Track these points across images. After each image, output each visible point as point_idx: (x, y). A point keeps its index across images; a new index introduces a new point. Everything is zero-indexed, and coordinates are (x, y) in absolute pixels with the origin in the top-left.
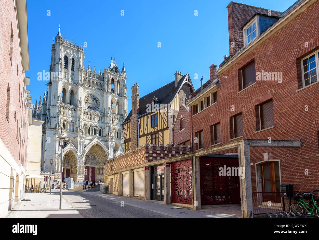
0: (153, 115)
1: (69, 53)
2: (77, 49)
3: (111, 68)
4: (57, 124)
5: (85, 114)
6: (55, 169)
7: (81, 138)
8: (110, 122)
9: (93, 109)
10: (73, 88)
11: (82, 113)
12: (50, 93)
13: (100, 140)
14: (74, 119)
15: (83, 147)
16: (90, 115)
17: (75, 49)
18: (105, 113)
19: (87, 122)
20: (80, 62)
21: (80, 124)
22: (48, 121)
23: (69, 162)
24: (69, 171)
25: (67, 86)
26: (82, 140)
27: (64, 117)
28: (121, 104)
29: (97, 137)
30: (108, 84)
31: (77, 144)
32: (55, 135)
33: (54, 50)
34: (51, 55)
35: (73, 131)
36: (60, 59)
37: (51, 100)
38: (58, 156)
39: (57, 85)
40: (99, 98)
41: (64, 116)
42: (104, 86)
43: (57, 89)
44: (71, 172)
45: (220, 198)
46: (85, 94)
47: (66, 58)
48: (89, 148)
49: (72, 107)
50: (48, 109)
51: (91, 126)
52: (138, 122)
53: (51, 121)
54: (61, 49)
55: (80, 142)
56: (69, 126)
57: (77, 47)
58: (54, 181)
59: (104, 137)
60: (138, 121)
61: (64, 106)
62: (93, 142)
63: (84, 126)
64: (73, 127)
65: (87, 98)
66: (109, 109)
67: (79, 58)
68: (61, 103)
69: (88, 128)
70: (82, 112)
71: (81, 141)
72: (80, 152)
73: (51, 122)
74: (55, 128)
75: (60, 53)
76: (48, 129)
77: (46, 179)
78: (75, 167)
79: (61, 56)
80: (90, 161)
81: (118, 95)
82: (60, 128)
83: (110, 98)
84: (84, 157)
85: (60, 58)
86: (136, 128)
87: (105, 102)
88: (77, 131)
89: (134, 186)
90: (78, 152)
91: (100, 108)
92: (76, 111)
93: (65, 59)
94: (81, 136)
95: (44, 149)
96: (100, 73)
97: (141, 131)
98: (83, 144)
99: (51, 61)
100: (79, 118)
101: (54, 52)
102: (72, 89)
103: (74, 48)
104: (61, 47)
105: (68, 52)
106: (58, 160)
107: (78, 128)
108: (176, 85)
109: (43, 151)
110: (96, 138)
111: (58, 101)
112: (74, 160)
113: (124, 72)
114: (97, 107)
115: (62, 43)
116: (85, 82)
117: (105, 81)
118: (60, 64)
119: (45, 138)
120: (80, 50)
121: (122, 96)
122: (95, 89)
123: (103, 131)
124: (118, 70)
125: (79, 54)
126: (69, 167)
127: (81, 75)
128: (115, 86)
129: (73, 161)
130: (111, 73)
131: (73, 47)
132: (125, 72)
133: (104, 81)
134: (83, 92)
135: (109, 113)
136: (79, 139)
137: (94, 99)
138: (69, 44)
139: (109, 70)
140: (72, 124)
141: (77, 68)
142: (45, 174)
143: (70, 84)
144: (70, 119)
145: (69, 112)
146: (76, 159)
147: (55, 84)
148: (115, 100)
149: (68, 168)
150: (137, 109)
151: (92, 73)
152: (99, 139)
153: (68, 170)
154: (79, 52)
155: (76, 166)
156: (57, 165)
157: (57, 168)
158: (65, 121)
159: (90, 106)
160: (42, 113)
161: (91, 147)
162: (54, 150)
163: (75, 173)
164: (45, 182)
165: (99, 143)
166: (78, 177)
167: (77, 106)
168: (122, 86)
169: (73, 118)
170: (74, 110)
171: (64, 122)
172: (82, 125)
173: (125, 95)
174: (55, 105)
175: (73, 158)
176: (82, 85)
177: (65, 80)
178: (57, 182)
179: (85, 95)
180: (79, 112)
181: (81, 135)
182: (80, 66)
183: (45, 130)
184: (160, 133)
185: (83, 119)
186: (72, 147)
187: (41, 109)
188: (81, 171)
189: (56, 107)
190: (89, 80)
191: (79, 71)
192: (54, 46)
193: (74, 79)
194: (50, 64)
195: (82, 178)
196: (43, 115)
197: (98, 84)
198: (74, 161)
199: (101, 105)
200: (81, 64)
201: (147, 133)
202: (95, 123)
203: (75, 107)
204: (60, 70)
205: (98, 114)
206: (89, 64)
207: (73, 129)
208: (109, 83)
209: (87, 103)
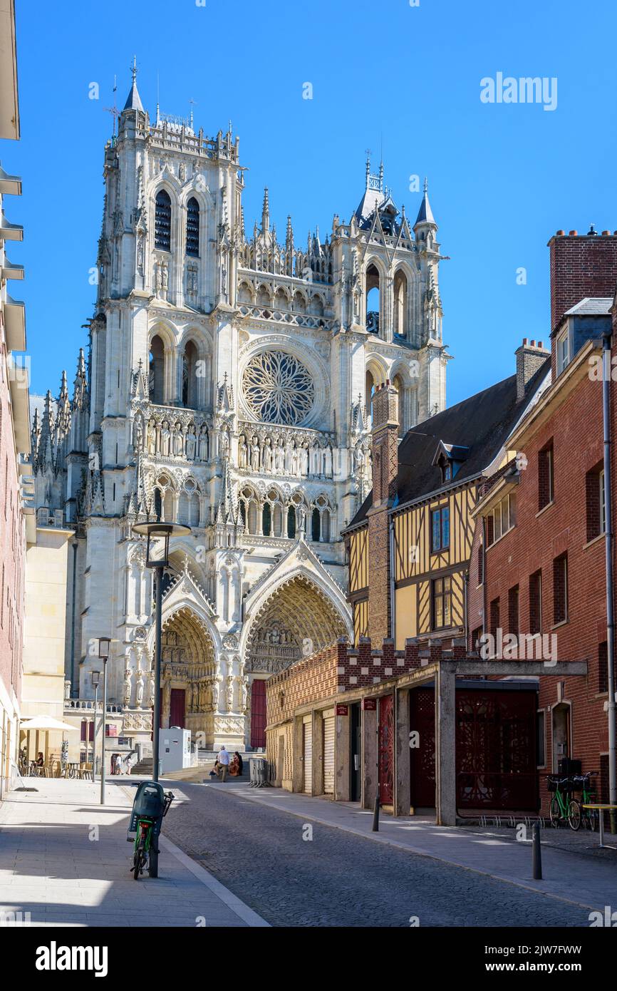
0: (436, 508)
1: (176, 178)
2: (210, 155)
3: (366, 214)
4: (129, 497)
5: (245, 443)
6: (123, 693)
7: (230, 552)
8: (362, 473)
9: (284, 419)
10: (196, 330)
11: (233, 439)
12: (102, 362)
13: (313, 562)
14: (199, 470)
15: (237, 593)
16: (271, 445)
17: (202, 155)
18: (335, 433)
19: (256, 480)
20: (221, 214)
21: (224, 491)
22: (94, 483)
23: (182, 660)
24: (184, 701)
25: (167, 328)
26: (235, 565)
27: (159, 466)
28: (413, 385)
29: (299, 548)
30: (348, 295)
31: (212, 581)
32: (121, 546)
33: (113, 170)
34: (103, 190)
35: (197, 526)
36: (137, 213)
37: (106, 397)
38: (137, 636)
39: (127, 328)
40: (311, 363)
41: (156, 461)
42: (330, 304)
43: (127, 346)
44: (191, 706)
45: (471, 793)
46: (247, 353)
47: (163, 200)
48: (264, 598)
49: (188, 415)
50: (94, 433)
51: (272, 495)
52: (391, 529)
53: (106, 486)
54: (141, 168)
55: (227, 571)
56: (177, 502)
57: (207, 143)
58: (122, 741)
59: (334, 543)
60: (391, 527)
61: (158, 416)
62: (283, 572)
63: (243, 497)
64: (195, 507)
65: (255, 369)
66: (355, 413)
67: (219, 195)
68: (145, 405)
69: (262, 505)
70: (236, 437)
71: (230, 568)
72: (226, 618)
73: (105, 490)
74: (122, 515)
75: (138, 186)
76: (92, 518)
77: (88, 732)
78: (205, 685)
79: (143, 197)
80: (274, 656)
81: (400, 344)
82: (140, 513)
83: (360, 360)
84: (243, 637)
85: (140, 206)
86: (385, 553)
87: (336, 379)
88: (211, 525)
89: (323, 763)
90: (217, 617)
91: (316, 410)
92: (207, 432)
93: (157, 205)
94: (232, 546)
95: (82, 604)
96: (315, 247)
97: (402, 564)
98: (239, 580)
99: (104, 219)
100: (222, 463)
101: (114, 179)
102: (189, 338)
103: (196, 153)
104: (143, 159)
105: (173, 172)
106: (134, 651)
107: (216, 508)
108: (521, 393)
109: (76, 614)
110: (295, 552)
111: (134, 396)
112: (200, 652)
113: (427, 225)
114: (302, 408)
115: (146, 140)
116: (245, 295)
117: (338, 284)
118: (140, 232)
119: (83, 557)
120: (221, 156)
121: (419, 343)
122: (291, 324)
123: (331, 514)
124: (398, 220)
125: (218, 174)
126: (182, 681)
127: (226, 268)
128: (383, 299)
129: (197, 657)
130: (363, 240)
131: (193, 148)
132: (433, 226)
133: (330, 282)
134: (235, 345)
135: (353, 435)
136: (220, 561)
137: (289, 372)
138: (174, 139)
139: (353, 227)
140: (190, 493)
141: (211, 240)
142: (86, 711)
143: (180, 316)
144: (181, 471)
145: (176, 441)
146: (211, 648)
147: (118, 322)
148: (383, 369)
149: (177, 685)
150: (391, 478)
151: (276, 250)
152: (308, 556)
153: (178, 696)
154: (217, 167)
155: (208, 678)
156: (131, 672)
157: (130, 684)
158: (163, 480)
159: (268, 406)
160: (72, 447)
161: (274, 595)
162: (120, 608)
163: (205, 709)
164: (86, 745)
165: (308, 576)
166: (220, 726)
167: (212, 413)
168: (420, 296)
169: (195, 465)
170: (198, 431)
171: (159, 485)
172: (235, 494)
173: (431, 341)
174: (122, 413)
175: (198, 643)
176: (230, 317)
177: (160, 302)
178: (133, 748)
179: (246, 358)
180: (219, 438)
181: (232, 539)
182: (222, 228)
183: (84, 525)
184: (456, 576)
185: (237, 466)
186: (191, 597)
187: (66, 427)
188: (231, 699)
189: (123, 424)
190: (263, 287)
191: (218, 252)
192: (111, 154)
193: (196, 291)
194: (98, 236)
195: (235, 734)
196: (74, 456)
197: (304, 301)
198: (200, 656)
199: (319, 395)
200: (229, 221)
201: (418, 573)
202: (293, 480)
203: (205, 415)
204: (140, 258)
205: (305, 441)
206: (264, 209)
207: (195, 514)
208: (354, 289)
209: (254, 390)
